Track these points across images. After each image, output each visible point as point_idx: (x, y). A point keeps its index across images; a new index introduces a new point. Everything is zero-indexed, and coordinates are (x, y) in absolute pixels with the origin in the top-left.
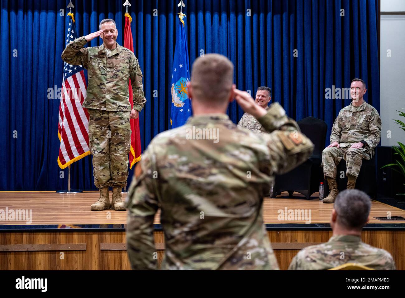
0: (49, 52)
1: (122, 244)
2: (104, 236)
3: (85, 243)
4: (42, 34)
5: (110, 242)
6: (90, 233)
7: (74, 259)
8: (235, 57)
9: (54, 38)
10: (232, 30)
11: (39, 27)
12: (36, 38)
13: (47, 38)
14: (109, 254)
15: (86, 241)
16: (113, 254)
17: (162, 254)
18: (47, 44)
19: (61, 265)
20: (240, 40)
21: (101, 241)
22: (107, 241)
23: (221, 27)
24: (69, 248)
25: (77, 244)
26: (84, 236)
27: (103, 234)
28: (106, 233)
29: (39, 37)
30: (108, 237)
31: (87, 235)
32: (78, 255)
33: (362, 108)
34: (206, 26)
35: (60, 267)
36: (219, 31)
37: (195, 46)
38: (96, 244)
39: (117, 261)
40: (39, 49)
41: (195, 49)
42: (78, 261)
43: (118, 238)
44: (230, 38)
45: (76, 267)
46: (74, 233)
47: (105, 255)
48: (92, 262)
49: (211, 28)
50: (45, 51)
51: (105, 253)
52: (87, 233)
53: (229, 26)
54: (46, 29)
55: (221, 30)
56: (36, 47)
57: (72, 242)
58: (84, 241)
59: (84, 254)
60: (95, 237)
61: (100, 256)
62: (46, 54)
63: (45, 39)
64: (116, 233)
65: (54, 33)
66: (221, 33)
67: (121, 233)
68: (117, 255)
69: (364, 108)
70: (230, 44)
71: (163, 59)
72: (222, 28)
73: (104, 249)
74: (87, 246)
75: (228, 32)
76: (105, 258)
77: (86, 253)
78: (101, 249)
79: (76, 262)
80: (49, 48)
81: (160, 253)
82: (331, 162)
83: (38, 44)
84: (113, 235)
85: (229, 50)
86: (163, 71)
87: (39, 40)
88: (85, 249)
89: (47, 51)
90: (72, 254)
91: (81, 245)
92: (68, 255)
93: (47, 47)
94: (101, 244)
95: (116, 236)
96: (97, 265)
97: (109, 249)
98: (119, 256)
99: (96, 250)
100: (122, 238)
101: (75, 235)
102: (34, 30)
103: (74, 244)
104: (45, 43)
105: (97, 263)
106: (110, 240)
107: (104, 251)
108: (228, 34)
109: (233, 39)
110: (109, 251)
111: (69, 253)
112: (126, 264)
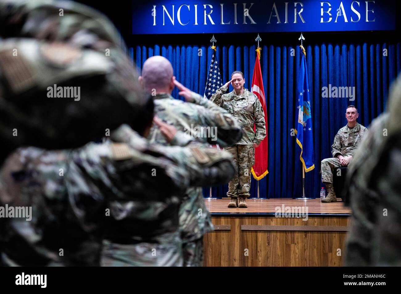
0: (194, 81)
1: (258, 226)
2: (244, 220)
3: (230, 225)
4: (188, 65)
5: (249, 224)
6: (234, 217)
7: (222, 236)
8: (354, 82)
9: (198, 68)
10: (352, 59)
11: (186, 60)
12: (183, 69)
13: (193, 69)
14: (248, 233)
15: (230, 224)
16: (251, 233)
17: (288, 234)
18: (192, 74)
19: (212, 241)
20: (359, 68)
21: (241, 223)
22: (246, 224)
23: (341, 57)
24: (218, 228)
25: (224, 225)
26: (229, 220)
27: (243, 219)
28: (246, 218)
29: (185, 67)
30: (247, 220)
31: (231, 219)
32: (225, 233)
33: (357, 129)
34: (328, 56)
35: (211, 242)
36: (340, 60)
37: (319, 74)
38: (238, 225)
39: (254, 239)
40: (185, 78)
41: (319, 76)
42: (225, 238)
43: (255, 221)
44: (350, 66)
45: (223, 243)
46: (222, 217)
47: (245, 234)
48: (235, 239)
49: (332, 57)
50: (191, 80)
51: (245, 232)
52: (231, 217)
53: (348, 56)
54: (192, 61)
55: (341, 59)
56: (183, 76)
57: (220, 224)
58: (229, 223)
59: (229, 233)
60: (237, 221)
61: (241, 235)
62: (191, 82)
63: (191, 70)
64: (253, 217)
65: (198, 65)
66: (342, 62)
67: (256, 217)
68: (254, 234)
69: (358, 129)
70: (350, 72)
71: (291, 85)
72: (343, 57)
73: (244, 229)
74: (231, 227)
75: (348, 61)
76: (245, 236)
77: (230, 232)
78: (242, 229)
79: (223, 239)
80: (194, 76)
81: (286, 233)
82: (327, 169)
83: (185, 74)
84: (251, 219)
85: (349, 76)
86: (291, 95)
87: (185, 70)
88: (230, 229)
89: (192, 79)
90: (220, 233)
91: (227, 226)
92: (217, 233)
93: (192, 76)
94: (242, 226)
95: (253, 220)
96: (238, 241)
97: (247, 229)
98: (255, 235)
99: (238, 231)
100: (257, 221)
101: (222, 218)
102: (181, 62)
103: (221, 225)
104: (190, 73)
105: (239, 240)
106: (249, 223)
107: (244, 231)
108: (348, 62)
109: (352, 67)
110: (247, 231)
111: (218, 232)
112: (260, 241)
